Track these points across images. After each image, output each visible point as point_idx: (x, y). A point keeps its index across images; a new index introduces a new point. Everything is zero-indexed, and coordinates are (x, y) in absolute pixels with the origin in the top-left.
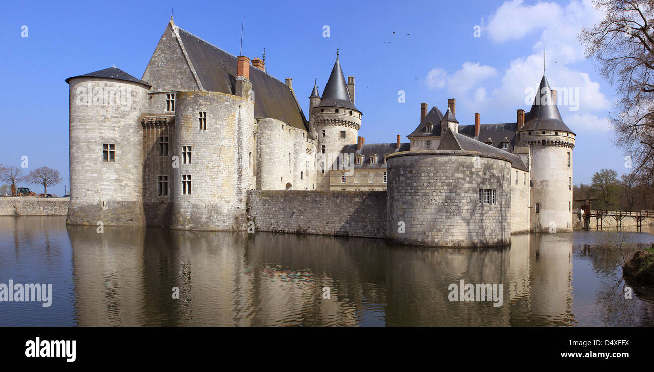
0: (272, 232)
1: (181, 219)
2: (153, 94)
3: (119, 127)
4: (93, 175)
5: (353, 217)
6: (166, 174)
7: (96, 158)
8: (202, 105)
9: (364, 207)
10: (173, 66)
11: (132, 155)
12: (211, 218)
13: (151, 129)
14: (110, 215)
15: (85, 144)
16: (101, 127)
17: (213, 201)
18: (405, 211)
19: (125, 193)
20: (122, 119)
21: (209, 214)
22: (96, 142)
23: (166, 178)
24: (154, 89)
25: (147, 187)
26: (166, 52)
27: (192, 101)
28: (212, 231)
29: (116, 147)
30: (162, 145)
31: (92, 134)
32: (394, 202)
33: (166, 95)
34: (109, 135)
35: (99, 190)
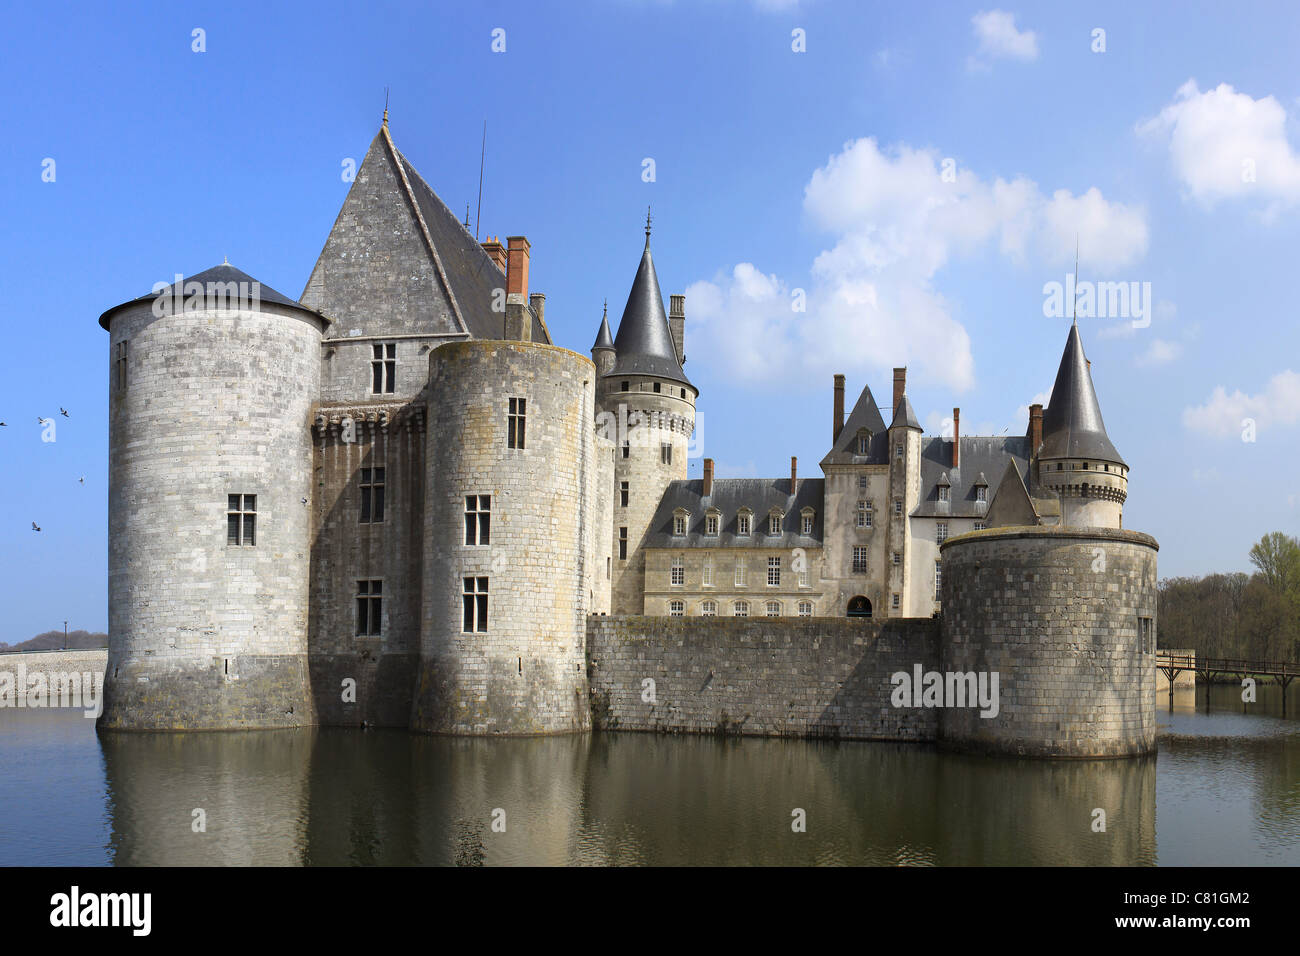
0: (655, 732)
1: (463, 705)
2: (336, 344)
3: (267, 444)
4: (202, 585)
5: (850, 686)
6: (380, 573)
7: (208, 537)
8: (516, 378)
9: (873, 661)
10: (391, 262)
11: (292, 524)
12: (535, 698)
13: (336, 446)
14: (245, 698)
15: (178, 497)
16: (225, 447)
17: (535, 650)
18: (1017, 673)
19: (276, 633)
20: (274, 421)
21: (529, 689)
22: (209, 491)
23: (377, 585)
24: (338, 329)
25: (323, 612)
26: (369, 219)
27: (494, 366)
28: (536, 736)
29: (259, 503)
30: (366, 490)
31: (199, 469)
32: (987, 652)
33: (372, 347)
34: (246, 467)
35: (217, 628)
